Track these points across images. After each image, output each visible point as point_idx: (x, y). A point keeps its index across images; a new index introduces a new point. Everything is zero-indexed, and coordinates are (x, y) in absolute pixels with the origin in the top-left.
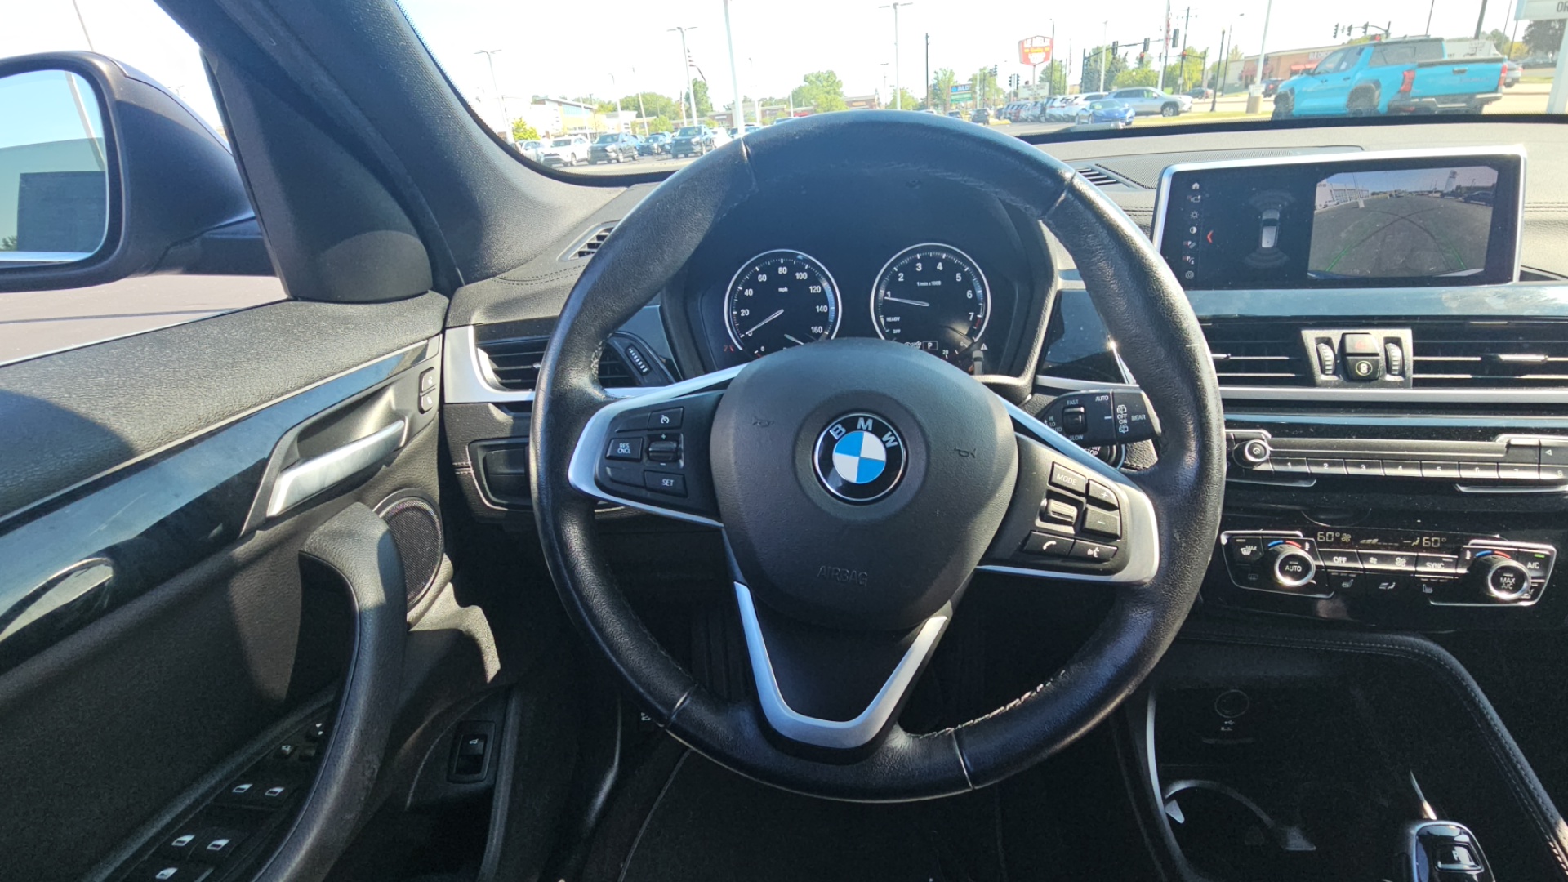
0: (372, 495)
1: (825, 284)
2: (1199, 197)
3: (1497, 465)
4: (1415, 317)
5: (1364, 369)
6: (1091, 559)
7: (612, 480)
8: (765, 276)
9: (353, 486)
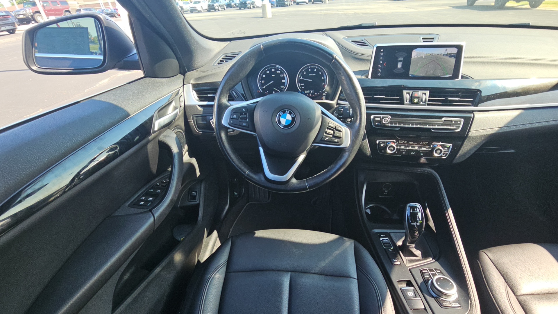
0: (171, 128)
1: (285, 74)
2: (383, 53)
3: (442, 125)
4: (430, 88)
5: (416, 101)
6: (335, 142)
7: (232, 123)
8: (268, 71)
9: (168, 126)
